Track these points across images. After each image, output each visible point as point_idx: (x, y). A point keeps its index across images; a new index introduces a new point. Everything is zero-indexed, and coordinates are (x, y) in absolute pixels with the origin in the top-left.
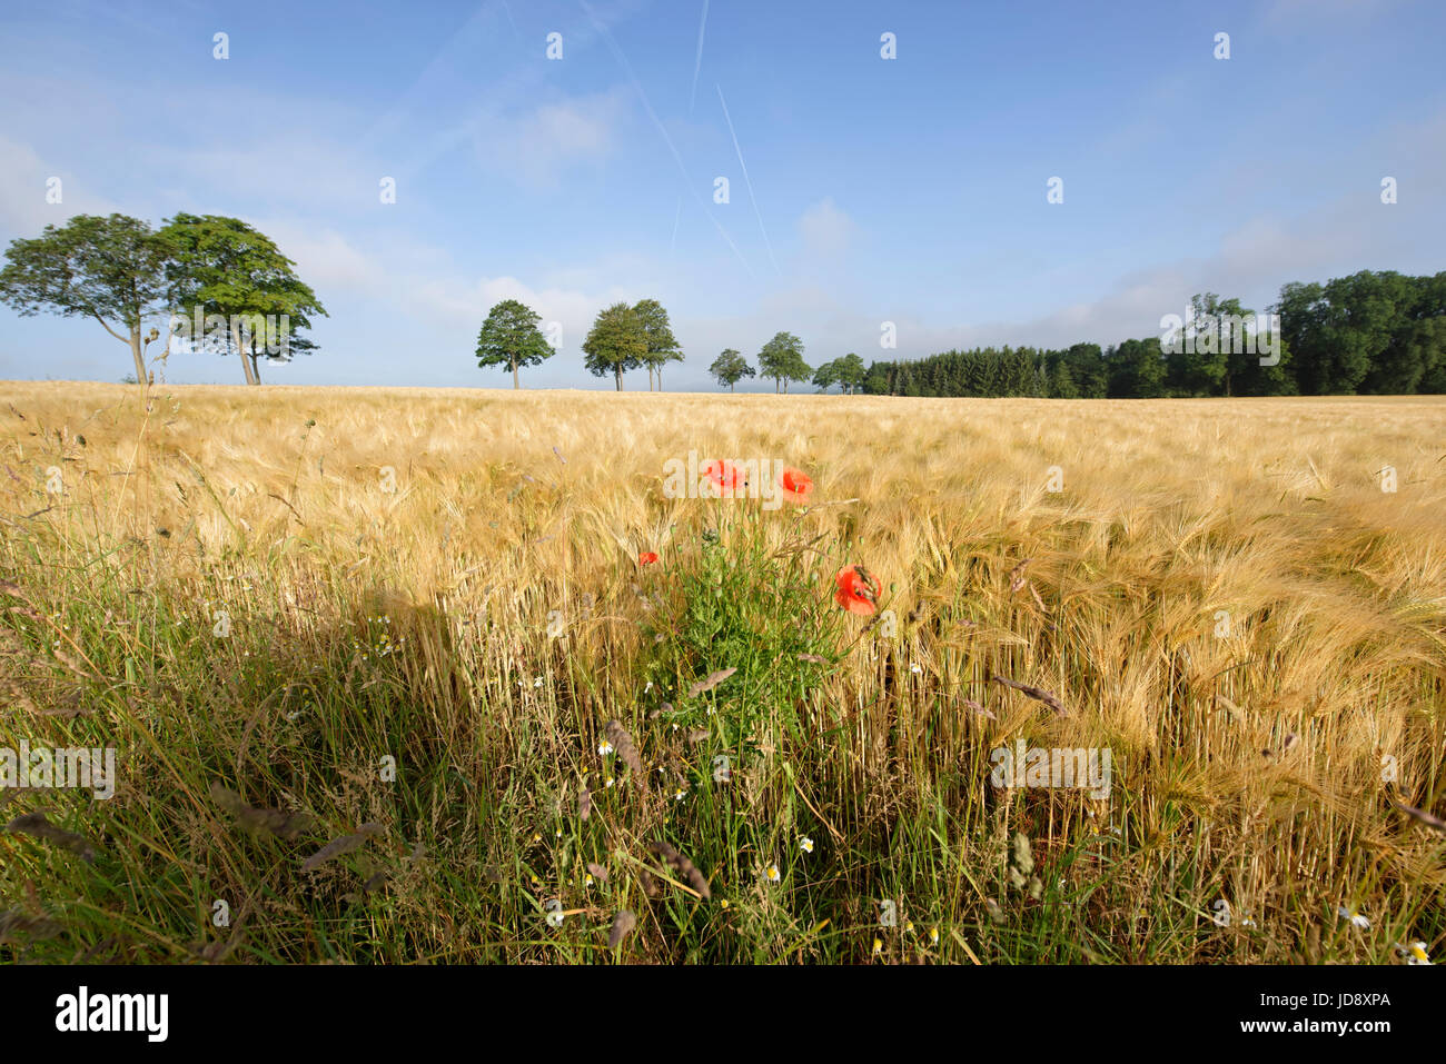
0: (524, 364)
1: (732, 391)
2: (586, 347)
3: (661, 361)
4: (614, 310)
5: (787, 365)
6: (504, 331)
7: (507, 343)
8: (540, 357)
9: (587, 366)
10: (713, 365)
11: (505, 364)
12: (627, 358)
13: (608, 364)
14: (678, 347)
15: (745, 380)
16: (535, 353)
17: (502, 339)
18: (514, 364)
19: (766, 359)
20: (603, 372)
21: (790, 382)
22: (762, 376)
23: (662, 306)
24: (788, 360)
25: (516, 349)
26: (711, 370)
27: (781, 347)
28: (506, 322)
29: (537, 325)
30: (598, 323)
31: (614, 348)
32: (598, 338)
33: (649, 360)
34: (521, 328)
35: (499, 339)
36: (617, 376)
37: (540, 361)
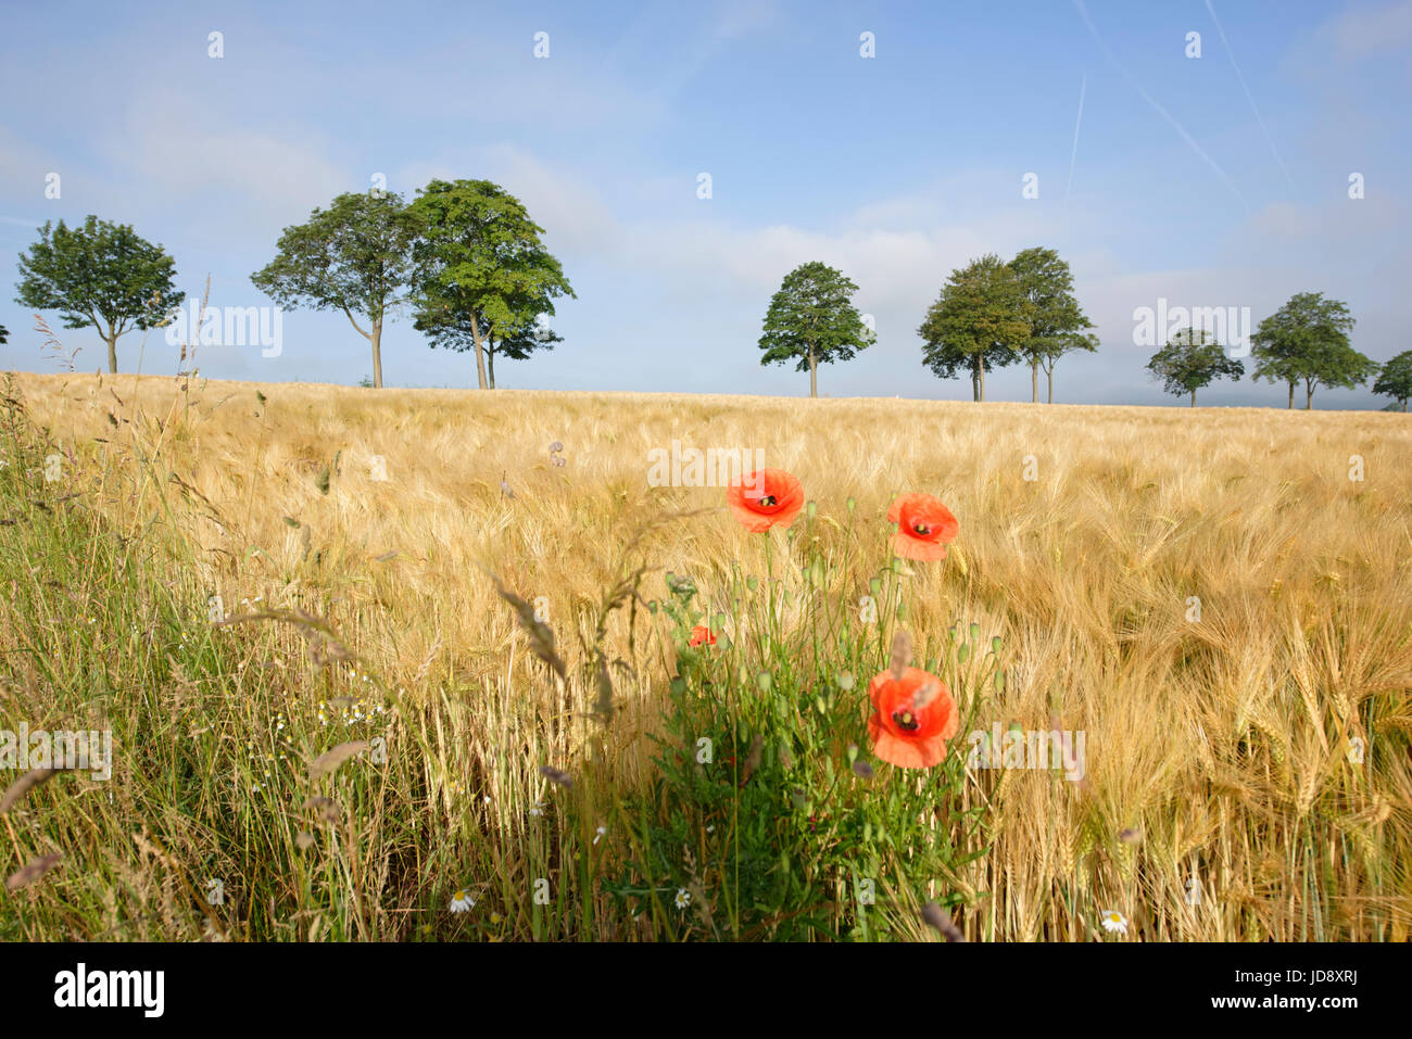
0: (827, 359)
1: (1193, 403)
2: (925, 330)
3: (1054, 351)
4: (975, 268)
5: (1314, 355)
6: (801, 310)
7: (805, 326)
8: (852, 348)
9: (926, 362)
10: (1156, 358)
11: (799, 358)
12: (993, 347)
13: (960, 357)
14: (1087, 325)
15: (1220, 383)
16: (845, 342)
17: (798, 322)
18: (812, 359)
19: (1268, 344)
20: (951, 369)
21: (1320, 389)
22: (1256, 377)
23: (1062, 257)
24: (1317, 346)
25: (817, 336)
26: (1151, 366)
27: (1301, 322)
28: (805, 295)
29: (851, 299)
30: (948, 291)
31: (972, 331)
32: (945, 315)
33: (1033, 350)
34: (826, 304)
35: (793, 321)
36: (975, 377)
37: (851, 354)
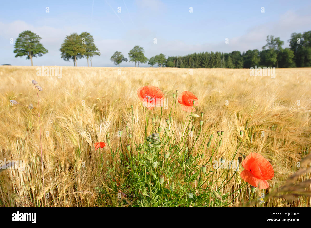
0: (35, 56)
1: (119, 66)
2: (61, 50)
3: (91, 55)
4: (72, 35)
5: (139, 57)
7: (27, 48)
8: (42, 54)
9: (62, 57)
10: (112, 57)
11: (26, 56)
12: (78, 54)
13: (70, 56)
14: (98, 50)
15: (123, 62)
16: (40, 52)
17: (25, 46)
18: (31, 56)
19: (131, 55)
20: (68, 59)
21: (140, 64)
22: (130, 61)
23: (91, 34)
24: (139, 56)
25: (31, 50)
26: (111, 59)
27: (136, 51)
28: (26, 39)
29: (40, 41)
30: (66, 41)
31: (72, 50)
32: (66, 46)
33: (87, 55)
34: (33, 42)
35: (23, 46)
36: (74, 61)
37: (42, 55)
